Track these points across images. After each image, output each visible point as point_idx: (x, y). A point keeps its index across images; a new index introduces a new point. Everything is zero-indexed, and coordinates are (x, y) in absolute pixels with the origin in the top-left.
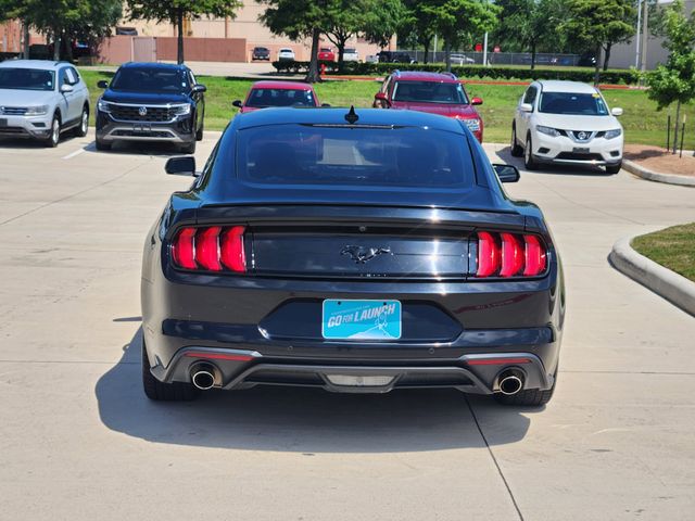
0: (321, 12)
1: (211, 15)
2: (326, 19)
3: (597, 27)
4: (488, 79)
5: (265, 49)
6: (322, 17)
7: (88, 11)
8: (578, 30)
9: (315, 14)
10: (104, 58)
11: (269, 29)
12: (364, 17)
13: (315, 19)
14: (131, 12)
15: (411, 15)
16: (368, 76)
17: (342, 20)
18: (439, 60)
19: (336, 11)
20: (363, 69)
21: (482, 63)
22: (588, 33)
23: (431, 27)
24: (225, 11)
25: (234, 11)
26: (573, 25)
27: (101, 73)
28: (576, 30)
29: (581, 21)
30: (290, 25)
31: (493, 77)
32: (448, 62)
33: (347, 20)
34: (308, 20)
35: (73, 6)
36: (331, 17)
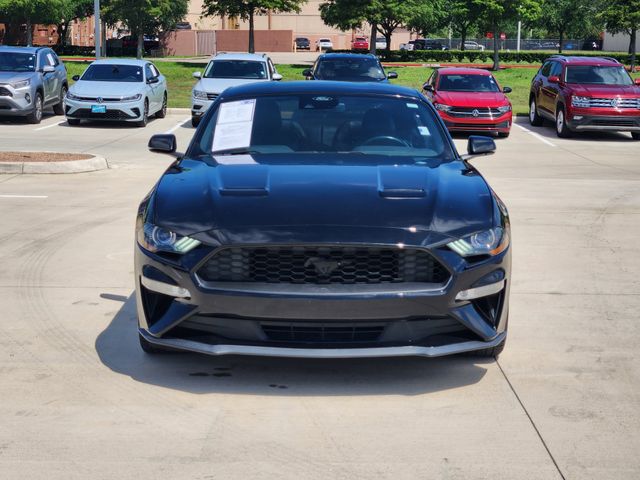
0: (381, 5)
1: (277, 10)
2: (385, 11)
3: (634, 14)
4: (525, 63)
5: (306, 40)
6: (382, 10)
7: (169, 8)
8: (616, 17)
9: (375, 7)
10: (171, 50)
11: (323, 22)
12: (419, 9)
13: (375, 11)
14: (207, 8)
15: (463, 7)
16: (414, 63)
17: (399, 12)
18: (454, 46)
19: (394, 5)
20: (404, 56)
21: (516, 48)
22: (626, 19)
23: (482, 17)
24: (292, 6)
25: (300, 5)
26: (612, 13)
27: (179, 63)
28: (615, 17)
29: (620, 9)
30: (353, 17)
31: (529, 62)
32: (463, 48)
33: (404, 12)
34: (369, 12)
35: (155, 5)
36: (389, 10)
